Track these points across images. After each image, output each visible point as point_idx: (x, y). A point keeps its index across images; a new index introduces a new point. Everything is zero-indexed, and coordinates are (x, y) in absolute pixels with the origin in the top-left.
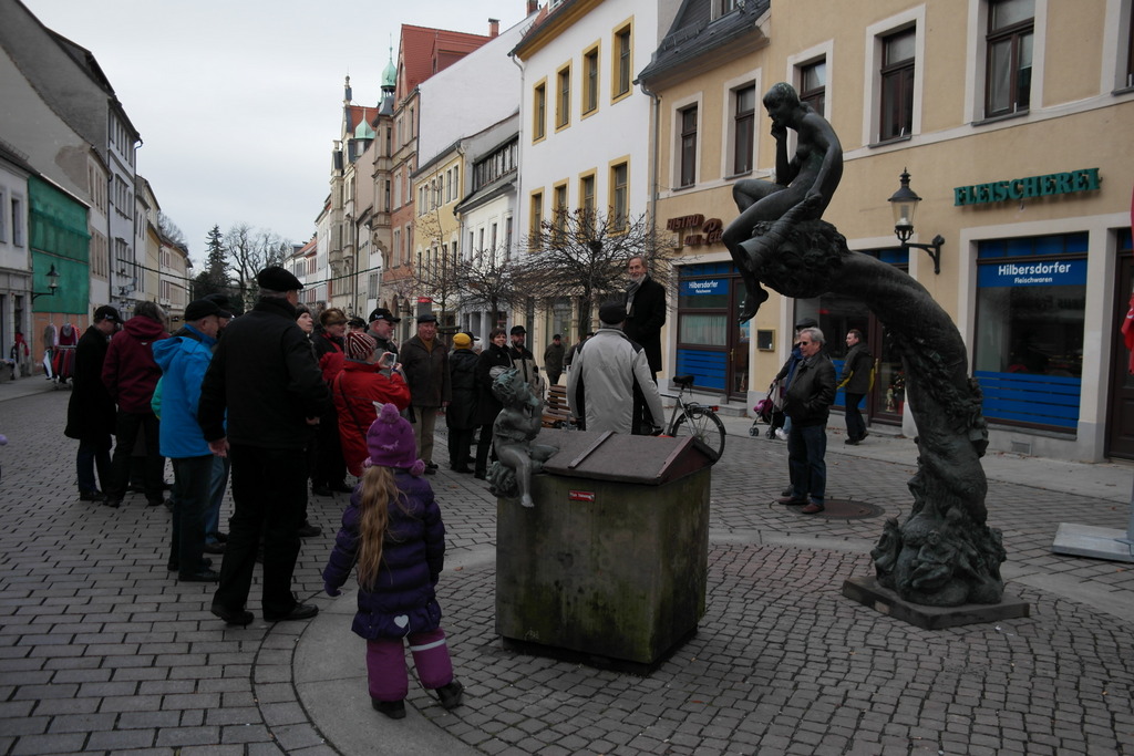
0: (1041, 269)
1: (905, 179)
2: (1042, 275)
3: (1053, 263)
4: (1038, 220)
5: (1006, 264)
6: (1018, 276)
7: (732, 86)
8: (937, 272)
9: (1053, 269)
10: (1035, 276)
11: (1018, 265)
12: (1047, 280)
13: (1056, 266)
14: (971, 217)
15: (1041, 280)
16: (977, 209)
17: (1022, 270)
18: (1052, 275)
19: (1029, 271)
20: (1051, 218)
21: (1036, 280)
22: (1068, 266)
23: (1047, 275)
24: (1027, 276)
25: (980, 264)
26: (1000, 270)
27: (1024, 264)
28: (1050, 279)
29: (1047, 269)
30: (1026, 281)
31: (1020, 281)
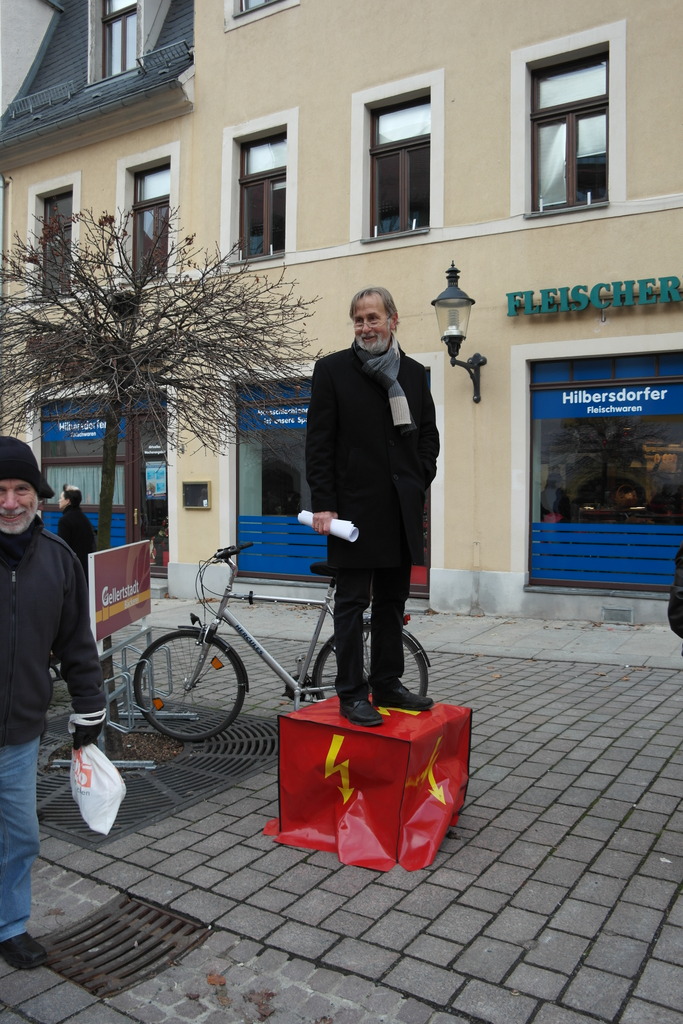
0: (623, 395)
1: (453, 275)
2: (627, 403)
3: (642, 388)
4: (629, 334)
5: (573, 390)
6: (592, 404)
7: (131, 164)
8: (477, 400)
9: (643, 396)
10: (617, 404)
11: (591, 391)
12: (634, 409)
13: (647, 391)
14: (527, 331)
15: (626, 409)
16: (534, 321)
17: (596, 397)
18: (642, 402)
19: (607, 398)
20: (647, 332)
21: (619, 410)
22: (664, 392)
23: (635, 403)
24: (606, 404)
25: (535, 390)
26: (565, 398)
27: (601, 390)
28: (640, 408)
29: (634, 396)
30: (604, 410)
31: (596, 411)
